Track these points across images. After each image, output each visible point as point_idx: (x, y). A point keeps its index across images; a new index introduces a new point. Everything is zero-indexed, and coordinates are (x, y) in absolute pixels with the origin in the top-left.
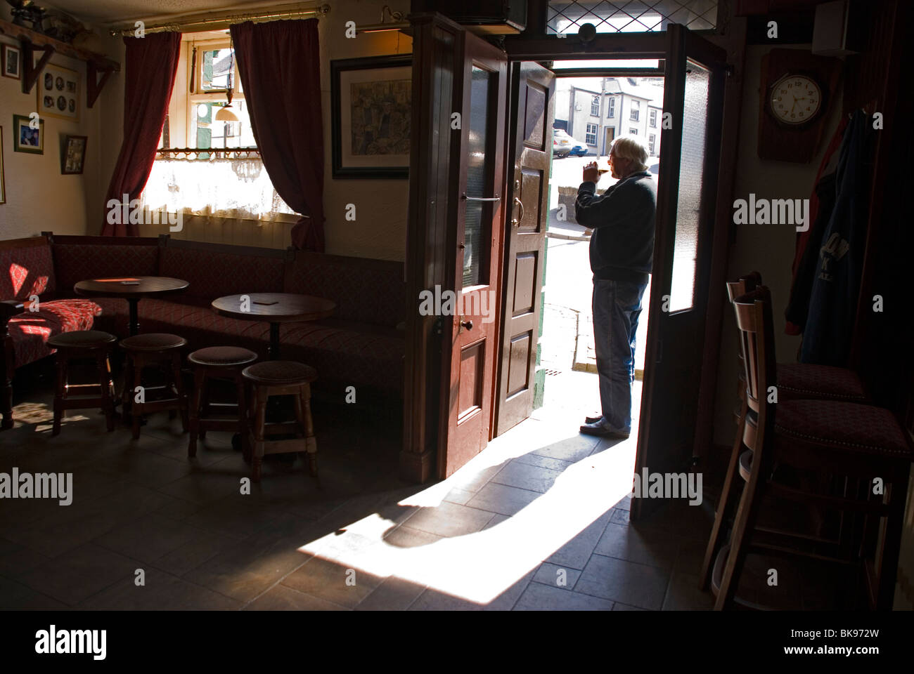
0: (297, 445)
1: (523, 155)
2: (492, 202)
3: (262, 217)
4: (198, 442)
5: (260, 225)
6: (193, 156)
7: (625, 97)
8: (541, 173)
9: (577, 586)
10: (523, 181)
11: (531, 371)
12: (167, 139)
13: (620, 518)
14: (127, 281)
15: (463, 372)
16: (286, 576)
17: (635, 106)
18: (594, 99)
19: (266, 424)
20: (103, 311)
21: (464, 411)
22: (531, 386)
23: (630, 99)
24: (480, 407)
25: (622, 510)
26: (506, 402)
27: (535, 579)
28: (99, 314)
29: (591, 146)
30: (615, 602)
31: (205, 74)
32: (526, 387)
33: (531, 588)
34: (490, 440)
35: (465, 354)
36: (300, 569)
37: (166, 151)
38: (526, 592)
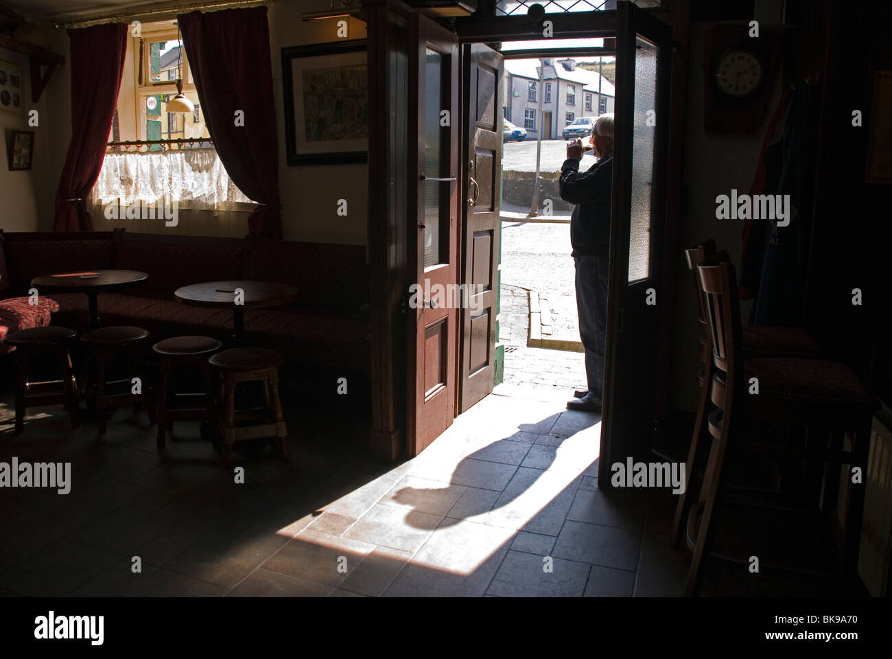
0: (267, 431)
1: (477, 135)
2: (449, 182)
3: (218, 207)
4: (166, 433)
5: (216, 215)
6: (144, 148)
7: (560, 82)
8: (494, 153)
9: (554, 551)
10: (477, 161)
11: (491, 348)
12: (117, 132)
13: (589, 485)
14: (85, 276)
15: (427, 350)
16: (266, 560)
17: (570, 91)
18: (531, 85)
19: (236, 411)
20: (60, 308)
21: (430, 388)
22: (491, 362)
23: (566, 84)
24: (445, 384)
25: (589, 476)
26: (468, 378)
27: (512, 548)
28: (57, 310)
29: (530, 131)
30: (592, 565)
31: (153, 66)
32: (487, 363)
33: (509, 556)
34: (455, 417)
35: (429, 333)
36: (280, 552)
37: (116, 144)
38: (505, 560)
